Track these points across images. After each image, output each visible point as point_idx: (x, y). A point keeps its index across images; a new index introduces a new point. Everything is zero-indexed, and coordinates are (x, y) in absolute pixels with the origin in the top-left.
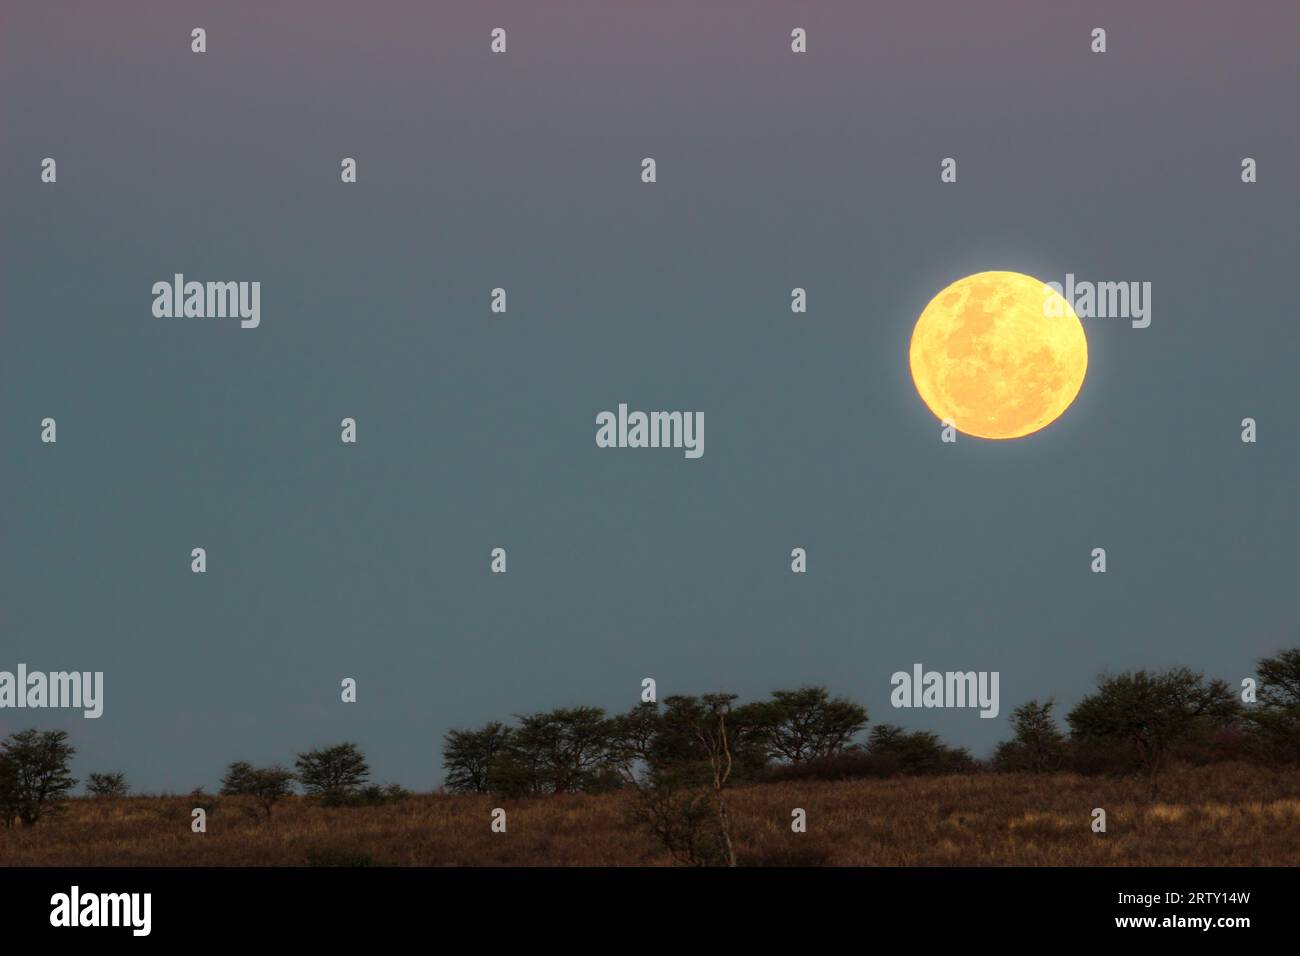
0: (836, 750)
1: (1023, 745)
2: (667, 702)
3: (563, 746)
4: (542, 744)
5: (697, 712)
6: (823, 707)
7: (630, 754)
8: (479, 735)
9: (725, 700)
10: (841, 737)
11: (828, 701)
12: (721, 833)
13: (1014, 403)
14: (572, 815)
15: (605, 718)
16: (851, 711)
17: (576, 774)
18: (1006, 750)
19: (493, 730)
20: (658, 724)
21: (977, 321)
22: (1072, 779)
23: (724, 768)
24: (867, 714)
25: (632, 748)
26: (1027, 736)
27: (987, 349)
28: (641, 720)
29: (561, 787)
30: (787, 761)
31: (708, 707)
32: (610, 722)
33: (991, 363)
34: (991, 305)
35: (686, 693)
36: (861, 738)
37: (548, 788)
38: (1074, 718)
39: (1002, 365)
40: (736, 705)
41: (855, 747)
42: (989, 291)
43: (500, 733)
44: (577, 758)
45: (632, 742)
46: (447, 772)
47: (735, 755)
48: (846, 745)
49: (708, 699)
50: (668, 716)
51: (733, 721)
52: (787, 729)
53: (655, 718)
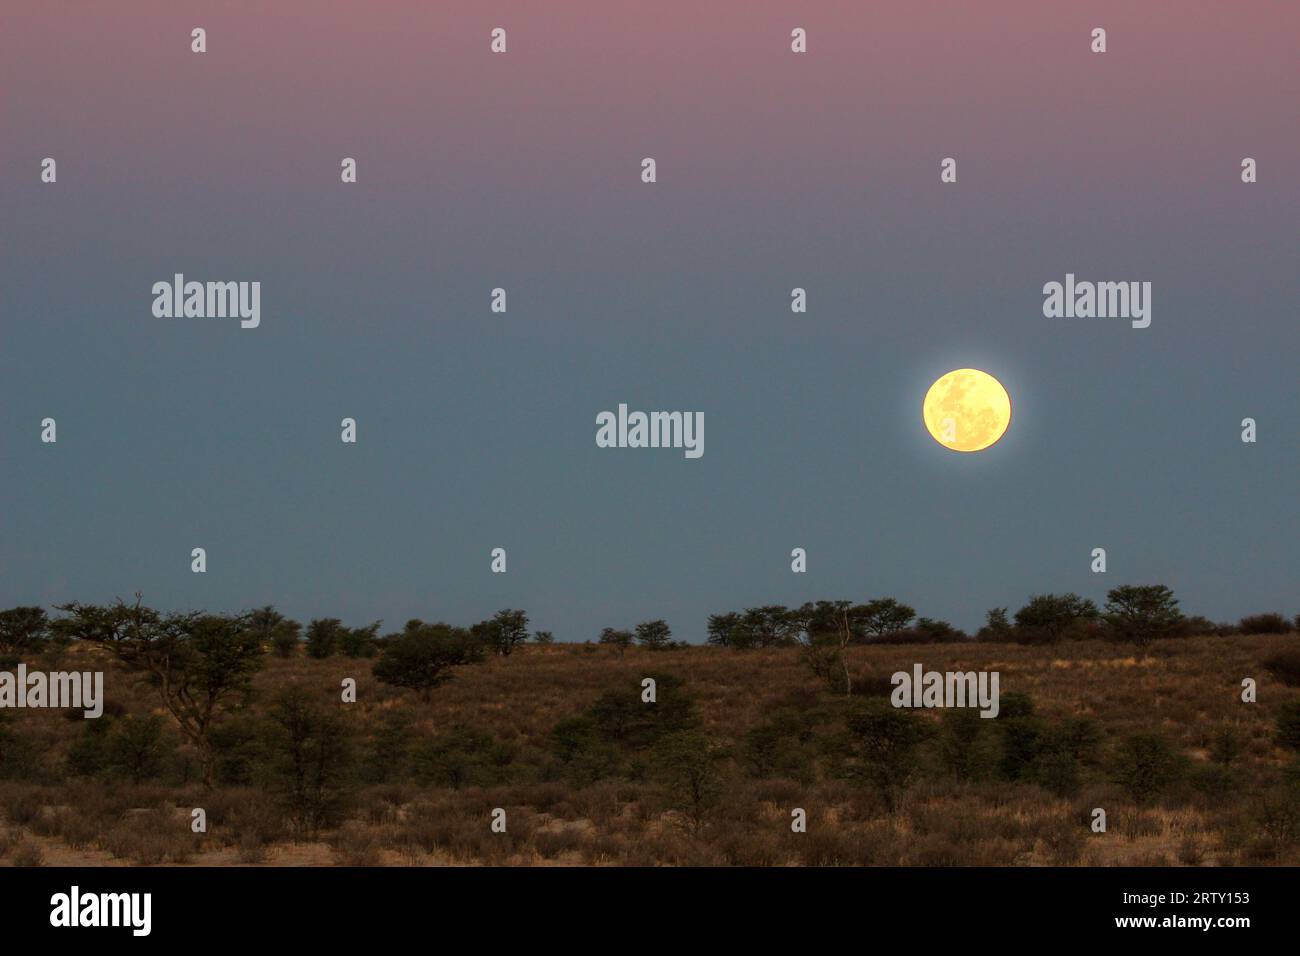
0: (900, 629)
1: (992, 629)
2: (818, 604)
3: (767, 624)
4: (756, 623)
5: (832, 609)
6: (894, 608)
7: (800, 628)
8: (725, 618)
9: (846, 603)
10: (903, 624)
11: (897, 605)
12: (844, 668)
13: (973, 435)
14: (771, 658)
15: (788, 610)
16: (908, 610)
17: (773, 638)
18: (983, 631)
19: (732, 616)
20: (812, 614)
21: (956, 393)
22: (1015, 646)
23: (846, 637)
24: (916, 612)
25: (800, 626)
26: (993, 624)
27: (961, 407)
28: (804, 613)
29: (765, 643)
30: (876, 634)
31: (838, 607)
32: (790, 613)
33: (963, 414)
34: (963, 386)
35: (827, 600)
36: (912, 624)
37: (759, 645)
38: (1018, 617)
39: (969, 416)
40: (851, 606)
41: (909, 628)
42: (962, 379)
43: (736, 617)
44: (773, 630)
45: (800, 623)
46: (709, 635)
47: (851, 630)
48: (905, 627)
49: (838, 603)
50: (818, 612)
51: (850, 614)
52: (876, 618)
53: (811, 612)
